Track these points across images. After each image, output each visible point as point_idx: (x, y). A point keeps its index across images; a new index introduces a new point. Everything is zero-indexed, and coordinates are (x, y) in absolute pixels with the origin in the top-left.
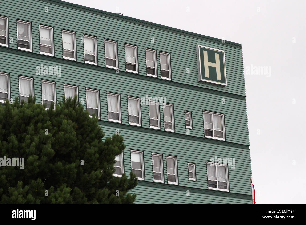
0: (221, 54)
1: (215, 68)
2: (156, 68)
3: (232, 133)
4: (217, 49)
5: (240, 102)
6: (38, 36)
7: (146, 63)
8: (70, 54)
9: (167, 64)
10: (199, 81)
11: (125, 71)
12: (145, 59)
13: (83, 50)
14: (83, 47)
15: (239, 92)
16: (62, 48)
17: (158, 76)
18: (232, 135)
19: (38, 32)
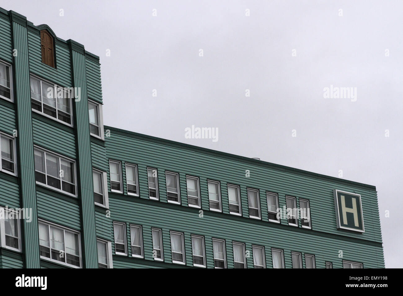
0: (357, 198)
1: (352, 214)
4: (353, 192)
5: (377, 250)
6: (186, 188)
8: (215, 205)
10: (338, 229)
11: (267, 221)
13: (228, 201)
16: (208, 200)
17: (299, 225)
19: (185, 183)
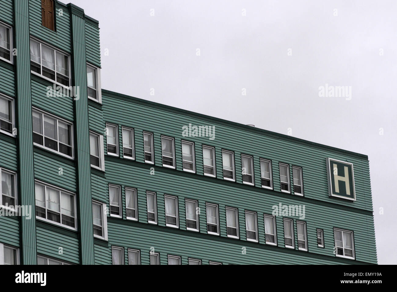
0: (349, 167)
1: (344, 182)
2: (289, 183)
3: (361, 251)
4: (345, 161)
5: (368, 218)
6: (181, 152)
7: (280, 178)
8: (209, 170)
9: (299, 179)
10: (330, 197)
11: (261, 187)
12: (279, 174)
13: (222, 166)
14: (222, 163)
15: (367, 207)
16: (202, 164)
17: (291, 192)
18: (361, 254)
19: (181, 147)
